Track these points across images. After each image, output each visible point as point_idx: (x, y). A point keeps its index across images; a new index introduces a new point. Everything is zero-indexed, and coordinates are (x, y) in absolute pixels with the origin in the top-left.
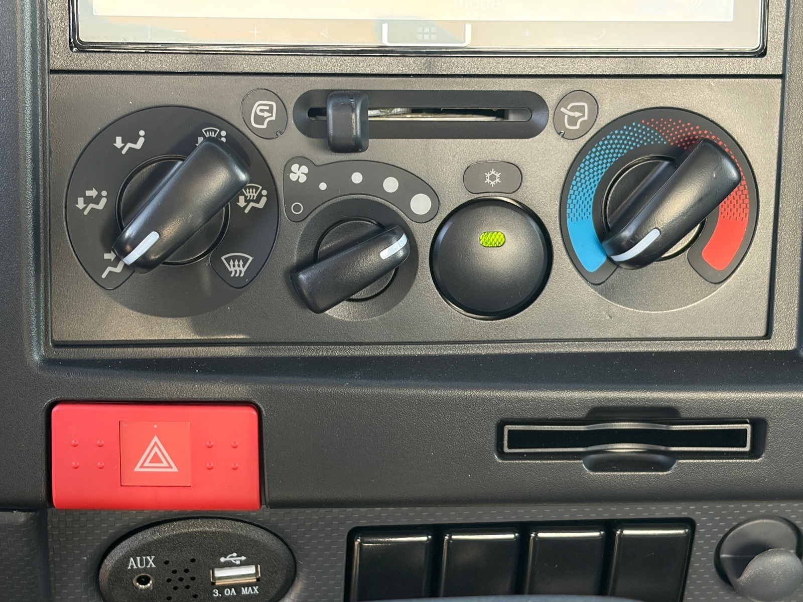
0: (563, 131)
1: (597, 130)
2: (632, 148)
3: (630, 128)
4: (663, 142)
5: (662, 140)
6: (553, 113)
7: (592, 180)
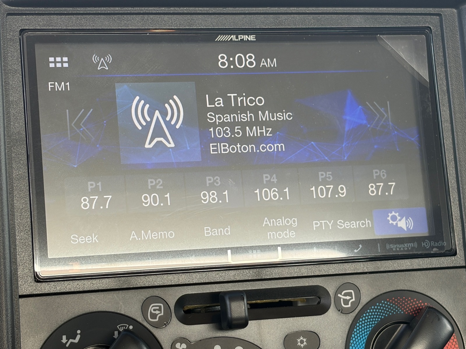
0: (341, 309)
1: (362, 307)
2: (383, 317)
3: (381, 304)
4: (401, 312)
5: (400, 310)
6: (334, 298)
7: (362, 339)
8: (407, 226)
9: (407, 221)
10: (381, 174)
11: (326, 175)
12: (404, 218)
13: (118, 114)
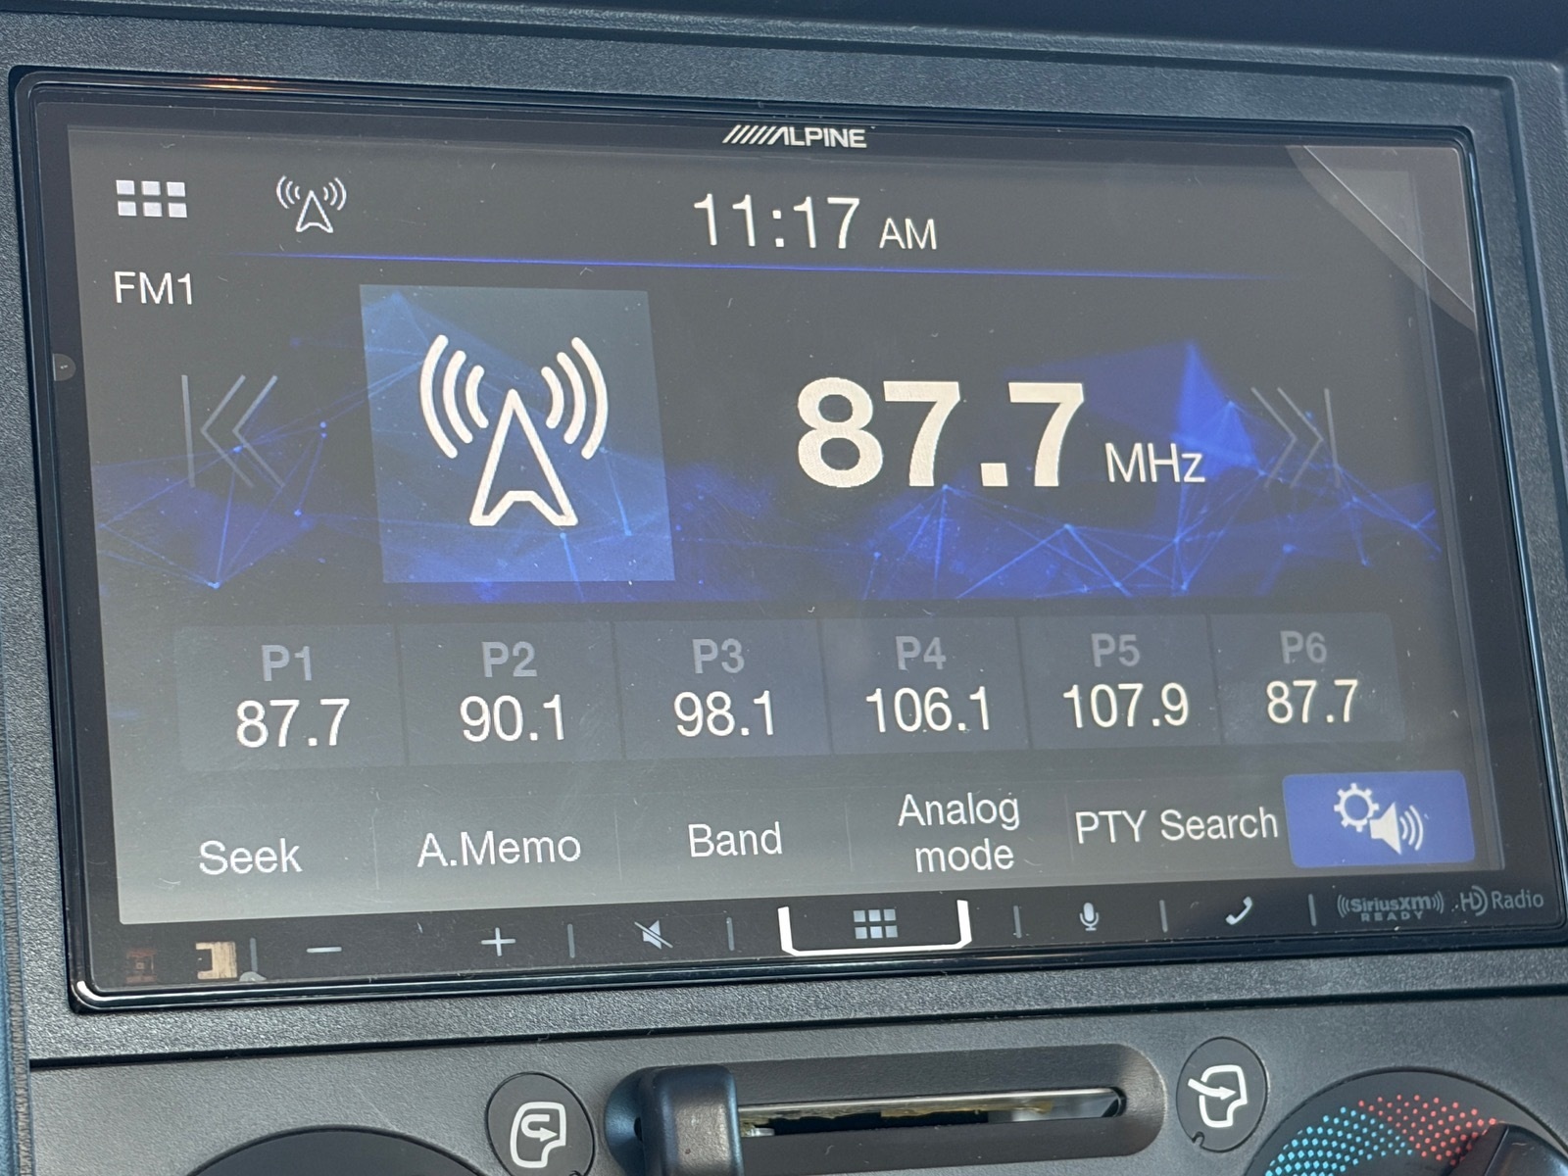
3: (1336, 1121)
8: (1404, 836)
9: (1402, 820)
10: (1310, 649)
11: (1117, 647)
12: (1392, 810)
13: (370, 396)
